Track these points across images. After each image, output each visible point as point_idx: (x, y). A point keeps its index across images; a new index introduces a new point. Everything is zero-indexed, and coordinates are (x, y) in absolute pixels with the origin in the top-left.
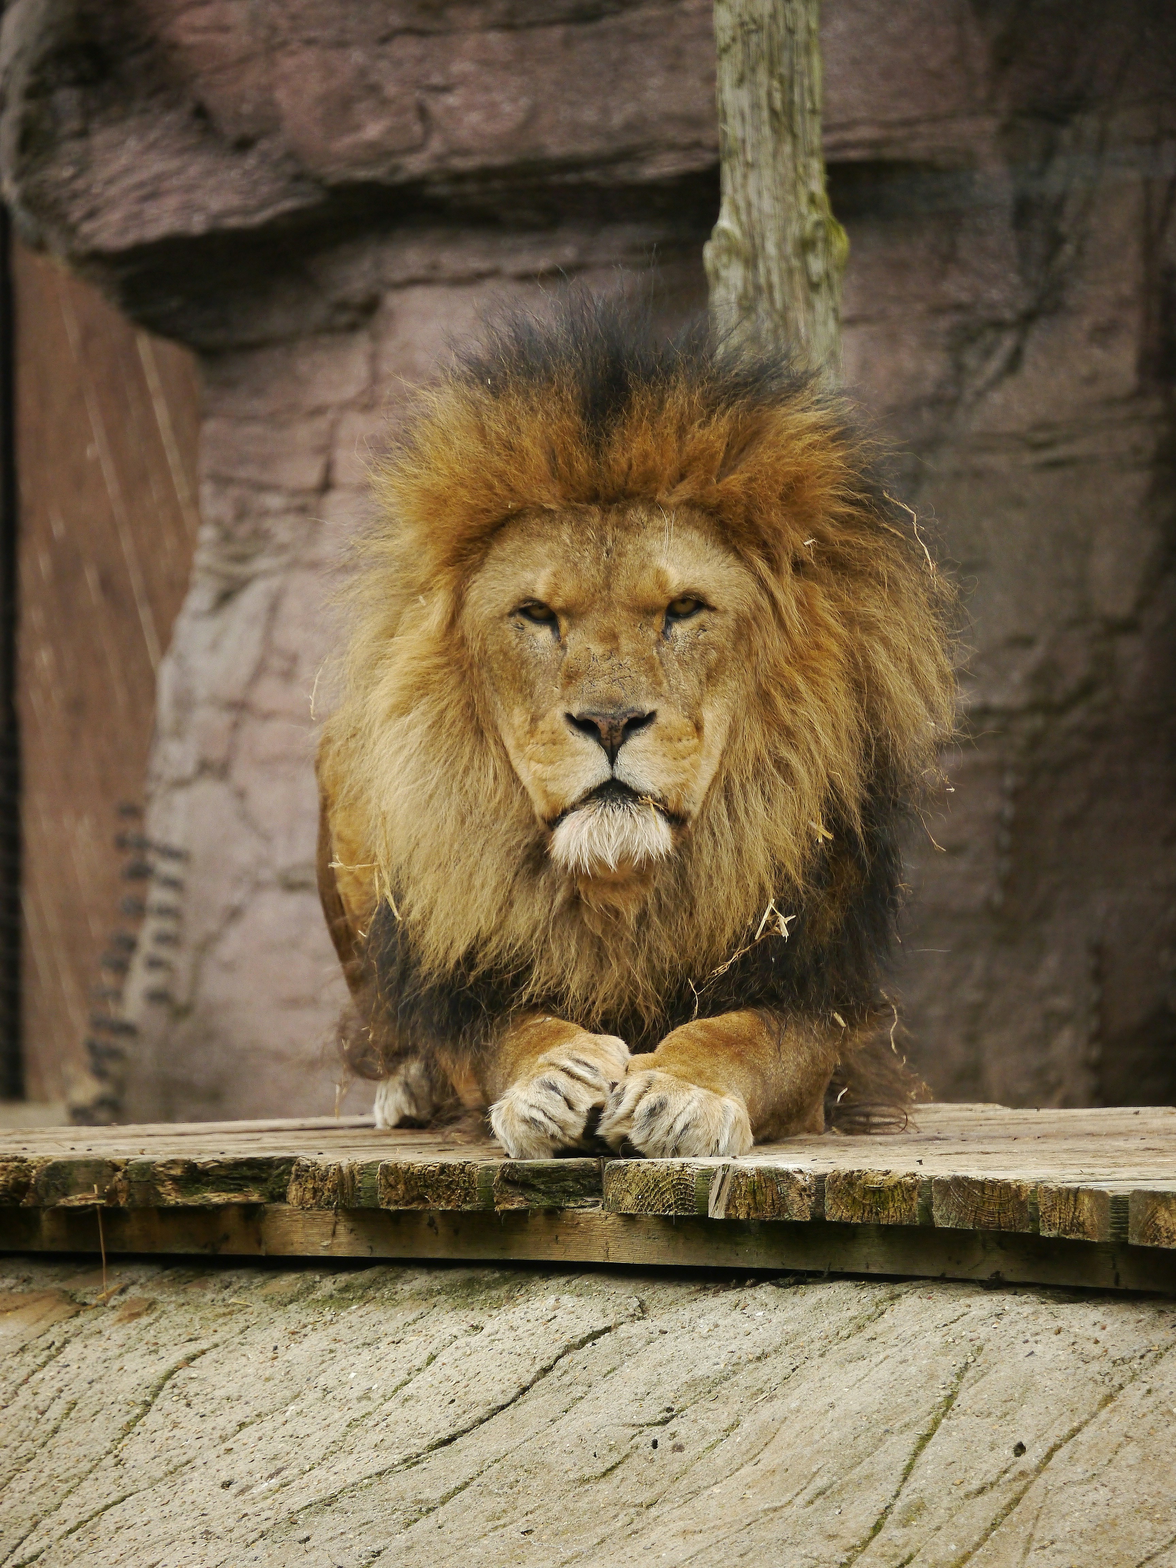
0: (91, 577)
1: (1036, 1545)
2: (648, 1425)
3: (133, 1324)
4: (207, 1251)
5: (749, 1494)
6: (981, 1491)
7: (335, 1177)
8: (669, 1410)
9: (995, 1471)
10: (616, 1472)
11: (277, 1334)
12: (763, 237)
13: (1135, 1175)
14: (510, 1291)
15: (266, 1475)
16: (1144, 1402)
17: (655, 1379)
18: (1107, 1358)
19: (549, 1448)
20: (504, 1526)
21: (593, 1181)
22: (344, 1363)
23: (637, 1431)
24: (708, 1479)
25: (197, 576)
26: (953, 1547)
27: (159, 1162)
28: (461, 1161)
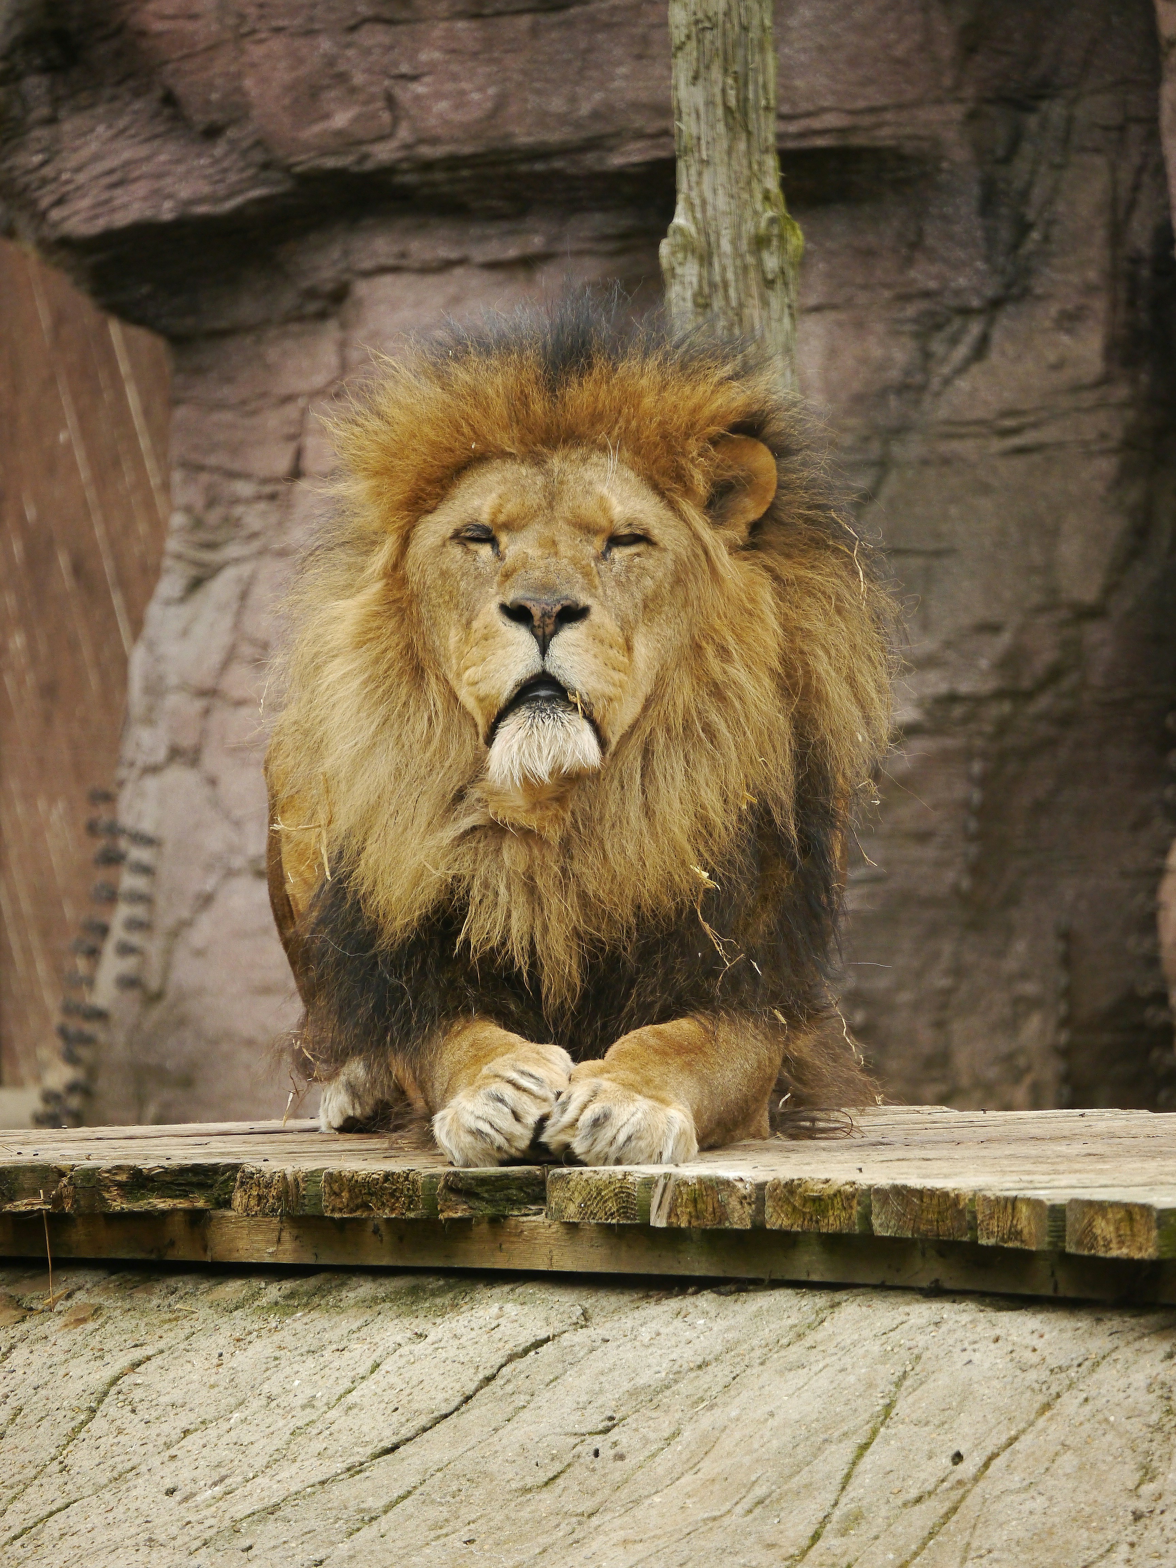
0: (63, 561)
1: (973, 1554)
2: (590, 1433)
3: (79, 1329)
4: (153, 1257)
5: (689, 1503)
6: (919, 1500)
7: (280, 1185)
8: (611, 1418)
9: (933, 1480)
10: (558, 1481)
11: (222, 1341)
12: (718, 234)
13: (1074, 1182)
14: (455, 1298)
15: (209, 1482)
16: (1081, 1410)
17: (597, 1387)
18: (1045, 1366)
19: (491, 1458)
20: (447, 1535)
21: (537, 1190)
22: (288, 1371)
23: (579, 1440)
24: (649, 1488)
25: (168, 562)
26: (891, 1556)
27: (104, 1168)
28: (405, 1169)
